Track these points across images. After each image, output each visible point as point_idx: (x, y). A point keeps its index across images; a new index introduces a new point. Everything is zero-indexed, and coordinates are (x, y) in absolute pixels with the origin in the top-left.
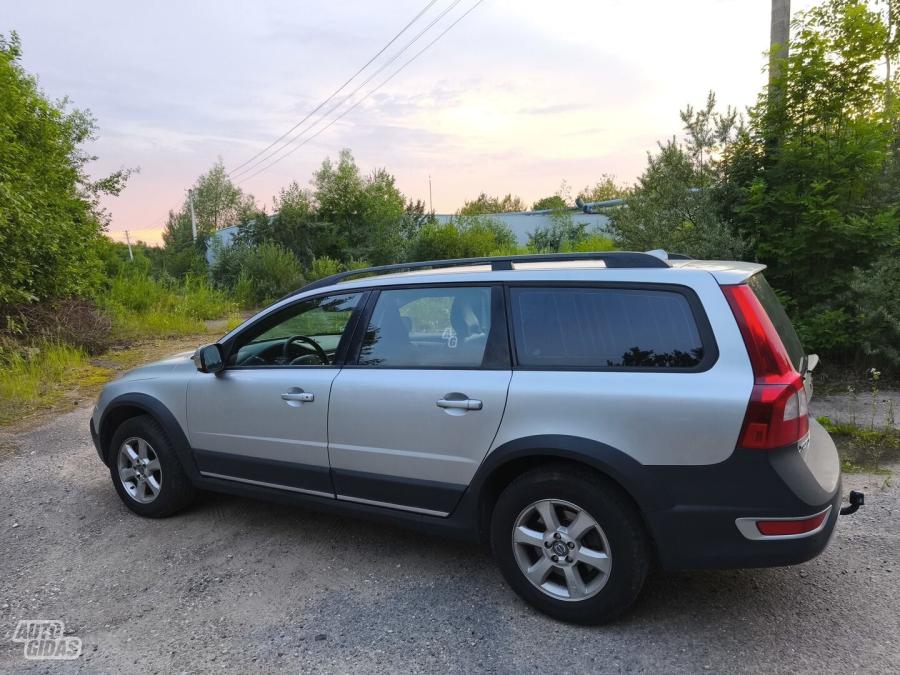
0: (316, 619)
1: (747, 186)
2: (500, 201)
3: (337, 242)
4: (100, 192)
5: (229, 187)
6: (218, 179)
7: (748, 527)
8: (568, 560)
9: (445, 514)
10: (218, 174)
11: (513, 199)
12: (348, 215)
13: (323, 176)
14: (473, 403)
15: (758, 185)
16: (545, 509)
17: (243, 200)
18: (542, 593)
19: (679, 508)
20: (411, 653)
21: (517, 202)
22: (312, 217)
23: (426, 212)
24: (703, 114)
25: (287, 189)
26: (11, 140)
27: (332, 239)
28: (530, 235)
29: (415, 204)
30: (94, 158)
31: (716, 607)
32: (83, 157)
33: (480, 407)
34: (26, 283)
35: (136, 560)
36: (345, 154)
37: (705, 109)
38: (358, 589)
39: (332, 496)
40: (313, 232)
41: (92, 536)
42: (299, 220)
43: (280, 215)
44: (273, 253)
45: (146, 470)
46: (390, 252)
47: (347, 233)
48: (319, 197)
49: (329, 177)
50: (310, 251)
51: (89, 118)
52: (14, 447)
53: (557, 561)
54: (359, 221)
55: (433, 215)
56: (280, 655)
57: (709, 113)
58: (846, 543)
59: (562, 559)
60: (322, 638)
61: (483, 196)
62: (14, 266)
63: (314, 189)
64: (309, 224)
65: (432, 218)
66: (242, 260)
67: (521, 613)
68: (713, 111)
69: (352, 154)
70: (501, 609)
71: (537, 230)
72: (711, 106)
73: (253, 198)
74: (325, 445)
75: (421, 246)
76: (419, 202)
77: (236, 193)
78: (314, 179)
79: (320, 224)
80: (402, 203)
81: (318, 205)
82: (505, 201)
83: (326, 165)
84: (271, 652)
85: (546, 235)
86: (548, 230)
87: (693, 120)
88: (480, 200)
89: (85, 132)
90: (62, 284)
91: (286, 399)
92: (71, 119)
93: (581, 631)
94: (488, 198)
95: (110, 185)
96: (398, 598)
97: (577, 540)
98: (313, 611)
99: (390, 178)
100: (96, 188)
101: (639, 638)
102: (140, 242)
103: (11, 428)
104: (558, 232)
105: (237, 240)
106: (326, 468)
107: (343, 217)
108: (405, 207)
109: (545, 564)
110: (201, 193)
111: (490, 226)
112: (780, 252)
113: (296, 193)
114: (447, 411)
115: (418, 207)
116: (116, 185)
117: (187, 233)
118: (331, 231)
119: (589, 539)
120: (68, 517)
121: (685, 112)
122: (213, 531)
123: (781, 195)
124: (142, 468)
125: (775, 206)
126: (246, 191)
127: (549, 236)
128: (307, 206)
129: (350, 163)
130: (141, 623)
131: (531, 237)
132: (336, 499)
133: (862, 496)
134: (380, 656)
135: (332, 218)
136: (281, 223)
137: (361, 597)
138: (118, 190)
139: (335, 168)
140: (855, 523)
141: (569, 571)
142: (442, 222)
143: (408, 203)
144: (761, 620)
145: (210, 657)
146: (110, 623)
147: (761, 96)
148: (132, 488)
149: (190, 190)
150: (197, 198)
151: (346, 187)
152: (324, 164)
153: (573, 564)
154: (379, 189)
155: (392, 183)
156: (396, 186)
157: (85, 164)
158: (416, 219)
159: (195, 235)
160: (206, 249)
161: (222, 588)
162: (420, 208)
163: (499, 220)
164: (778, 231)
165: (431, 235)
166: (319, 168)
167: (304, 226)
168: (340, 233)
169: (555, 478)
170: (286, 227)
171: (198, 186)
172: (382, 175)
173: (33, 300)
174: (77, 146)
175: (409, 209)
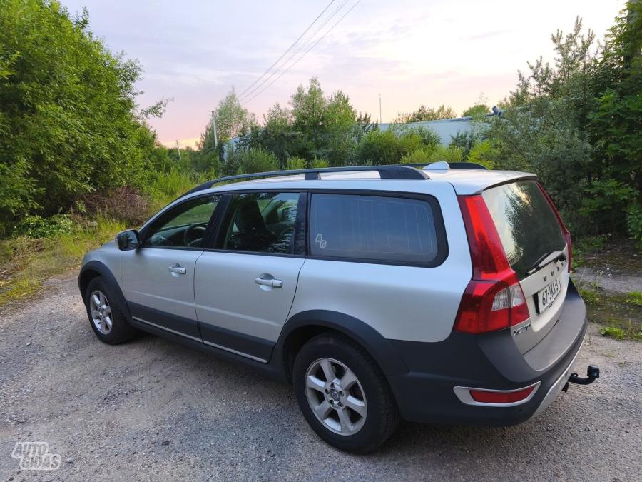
0: (170, 429)
1: (600, 97)
2: (436, 111)
3: (307, 145)
4: (150, 115)
5: (239, 108)
6: (231, 102)
7: (463, 394)
8: (340, 404)
9: (265, 361)
10: (231, 99)
11: (445, 108)
12: (315, 125)
13: (298, 97)
14: (277, 282)
15: (609, 95)
16: (325, 364)
17: (248, 117)
18: (323, 426)
19: (411, 374)
20: (218, 463)
21: (449, 111)
22: (288, 128)
23: (371, 122)
24: (571, 37)
25: (272, 109)
26: (77, 83)
27: (304, 143)
28: (452, 137)
29: (363, 116)
30: (142, 93)
31: (462, 450)
32: (135, 92)
33: (281, 286)
34: (86, 179)
35: (85, 374)
36: (314, 81)
37: (573, 33)
38: (209, 409)
39: (201, 341)
40: (288, 139)
41: (69, 355)
42: (279, 131)
43: (266, 128)
44: (261, 154)
45: (104, 313)
46: (343, 152)
47: (314, 139)
48: (294, 113)
49: (302, 99)
50: (287, 153)
51: (138, 65)
52: (56, 289)
53: (332, 404)
54: (323, 130)
55: (377, 124)
56: (134, 453)
57: (576, 34)
58: (602, 404)
59: (335, 403)
60: (167, 443)
61: (423, 107)
62: (79, 168)
63: (292, 108)
64: (286, 133)
65: (376, 126)
66: (240, 160)
67: (311, 439)
68: (580, 33)
69: (318, 80)
70: (299, 434)
71: (458, 134)
72: (578, 28)
73: (254, 115)
74: (193, 305)
75: (365, 148)
76: (366, 115)
77: (243, 113)
78: (292, 100)
79: (294, 133)
80: (354, 116)
81: (294, 119)
82: (440, 111)
83: (300, 90)
84: (129, 450)
85: (465, 136)
86: (467, 133)
87: (563, 41)
88: (420, 111)
89: (135, 74)
90: (114, 179)
91: (171, 271)
92: (126, 66)
93: (348, 457)
94: (427, 108)
95: (155, 110)
96: (232, 419)
97: (346, 389)
98: (171, 421)
99: (346, 97)
100: (146, 112)
101: (388, 468)
102: (188, 147)
103: (61, 276)
104: (475, 133)
105: (239, 145)
106: (194, 321)
107: (311, 127)
108: (356, 119)
109: (326, 405)
110: (220, 113)
111: (421, 131)
112: (626, 151)
113: (278, 111)
114: (261, 286)
115: (365, 119)
116: (159, 110)
117: (211, 141)
118: (302, 137)
119: (353, 390)
120: (62, 340)
121: (555, 36)
122: (141, 357)
123: (629, 103)
124: (102, 310)
125: (624, 113)
126: (250, 111)
127: (468, 137)
128: (286, 121)
129: (317, 87)
130: (66, 419)
131: (453, 138)
132: (203, 343)
133: (597, 371)
134: (196, 462)
135: (303, 128)
136: (266, 134)
137: (208, 415)
138: (161, 114)
139: (306, 92)
140: (619, 387)
141: (340, 412)
142: (382, 130)
143: (358, 116)
144: (493, 464)
145: (92, 449)
146: (48, 417)
147: (617, 19)
148: (99, 323)
149: (213, 112)
150: (218, 117)
151: (314, 105)
152: (298, 89)
153: (343, 408)
154: (338, 105)
155: (347, 101)
156: (350, 103)
157: (136, 97)
158: (364, 127)
159: (216, 142)
160: (223, 152)
161: (125, 399)
162: (367, 119)
163: (427, 126)
164: (624, 134)
165: (373, 139)
166: (295, 92)
167: (283, 135)
168: (309, 139)
169: (331, 343)
170: (270, 136)
171: (218, 108)
172: (339, 96)
173: (92, 190)
174: (133, 84)
175: (359, 120)
